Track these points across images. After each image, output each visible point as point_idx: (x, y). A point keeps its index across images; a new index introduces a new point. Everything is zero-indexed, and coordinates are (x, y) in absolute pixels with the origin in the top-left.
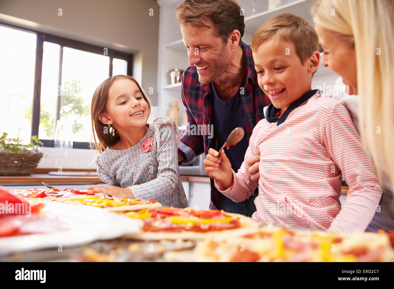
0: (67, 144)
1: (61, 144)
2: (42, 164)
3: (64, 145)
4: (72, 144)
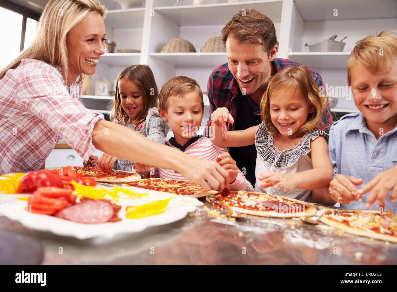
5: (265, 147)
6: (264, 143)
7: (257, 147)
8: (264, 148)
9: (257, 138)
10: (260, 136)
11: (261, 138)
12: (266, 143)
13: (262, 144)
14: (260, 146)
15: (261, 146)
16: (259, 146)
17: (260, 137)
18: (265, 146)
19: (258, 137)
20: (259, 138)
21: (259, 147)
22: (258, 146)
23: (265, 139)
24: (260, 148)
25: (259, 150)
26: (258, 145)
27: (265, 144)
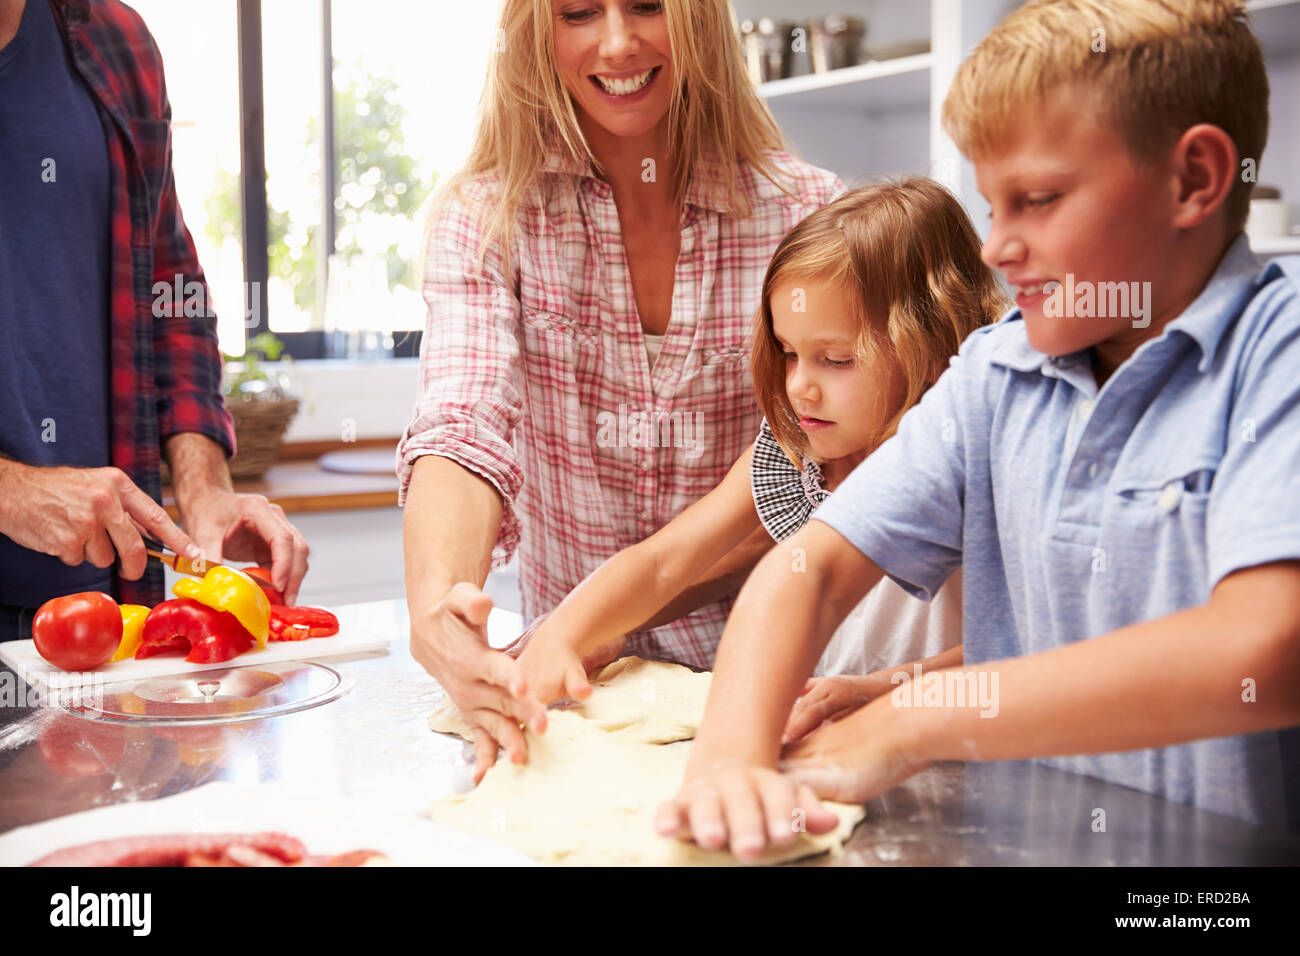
0: (371, 343)
1: (353, 345)
2: (299, 431)
3: (361, 349)
4: (390, 344)
5: (795, 509)
6: (789, 497)
7: (767, 519)
8: (791, 514)
9: (759, 478)
10: (768, 469)
11: (774, 475)
12: (796, 495)
13: (781, 502)
14: (778, 513)
15: (780, 509)
16: (774, 511)
17: (771, 472)
18: (796, 505)
19: (761, 476)
20: (765, 478)
21: (773, 516)
22: (768, 513)
23: (790, 478)
24: (780, 520)
25: (777, 528)
26: (766, 509)
27: (794, 499)
